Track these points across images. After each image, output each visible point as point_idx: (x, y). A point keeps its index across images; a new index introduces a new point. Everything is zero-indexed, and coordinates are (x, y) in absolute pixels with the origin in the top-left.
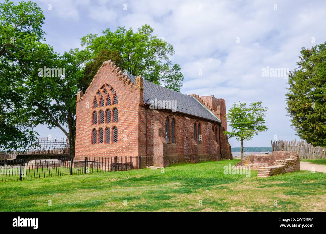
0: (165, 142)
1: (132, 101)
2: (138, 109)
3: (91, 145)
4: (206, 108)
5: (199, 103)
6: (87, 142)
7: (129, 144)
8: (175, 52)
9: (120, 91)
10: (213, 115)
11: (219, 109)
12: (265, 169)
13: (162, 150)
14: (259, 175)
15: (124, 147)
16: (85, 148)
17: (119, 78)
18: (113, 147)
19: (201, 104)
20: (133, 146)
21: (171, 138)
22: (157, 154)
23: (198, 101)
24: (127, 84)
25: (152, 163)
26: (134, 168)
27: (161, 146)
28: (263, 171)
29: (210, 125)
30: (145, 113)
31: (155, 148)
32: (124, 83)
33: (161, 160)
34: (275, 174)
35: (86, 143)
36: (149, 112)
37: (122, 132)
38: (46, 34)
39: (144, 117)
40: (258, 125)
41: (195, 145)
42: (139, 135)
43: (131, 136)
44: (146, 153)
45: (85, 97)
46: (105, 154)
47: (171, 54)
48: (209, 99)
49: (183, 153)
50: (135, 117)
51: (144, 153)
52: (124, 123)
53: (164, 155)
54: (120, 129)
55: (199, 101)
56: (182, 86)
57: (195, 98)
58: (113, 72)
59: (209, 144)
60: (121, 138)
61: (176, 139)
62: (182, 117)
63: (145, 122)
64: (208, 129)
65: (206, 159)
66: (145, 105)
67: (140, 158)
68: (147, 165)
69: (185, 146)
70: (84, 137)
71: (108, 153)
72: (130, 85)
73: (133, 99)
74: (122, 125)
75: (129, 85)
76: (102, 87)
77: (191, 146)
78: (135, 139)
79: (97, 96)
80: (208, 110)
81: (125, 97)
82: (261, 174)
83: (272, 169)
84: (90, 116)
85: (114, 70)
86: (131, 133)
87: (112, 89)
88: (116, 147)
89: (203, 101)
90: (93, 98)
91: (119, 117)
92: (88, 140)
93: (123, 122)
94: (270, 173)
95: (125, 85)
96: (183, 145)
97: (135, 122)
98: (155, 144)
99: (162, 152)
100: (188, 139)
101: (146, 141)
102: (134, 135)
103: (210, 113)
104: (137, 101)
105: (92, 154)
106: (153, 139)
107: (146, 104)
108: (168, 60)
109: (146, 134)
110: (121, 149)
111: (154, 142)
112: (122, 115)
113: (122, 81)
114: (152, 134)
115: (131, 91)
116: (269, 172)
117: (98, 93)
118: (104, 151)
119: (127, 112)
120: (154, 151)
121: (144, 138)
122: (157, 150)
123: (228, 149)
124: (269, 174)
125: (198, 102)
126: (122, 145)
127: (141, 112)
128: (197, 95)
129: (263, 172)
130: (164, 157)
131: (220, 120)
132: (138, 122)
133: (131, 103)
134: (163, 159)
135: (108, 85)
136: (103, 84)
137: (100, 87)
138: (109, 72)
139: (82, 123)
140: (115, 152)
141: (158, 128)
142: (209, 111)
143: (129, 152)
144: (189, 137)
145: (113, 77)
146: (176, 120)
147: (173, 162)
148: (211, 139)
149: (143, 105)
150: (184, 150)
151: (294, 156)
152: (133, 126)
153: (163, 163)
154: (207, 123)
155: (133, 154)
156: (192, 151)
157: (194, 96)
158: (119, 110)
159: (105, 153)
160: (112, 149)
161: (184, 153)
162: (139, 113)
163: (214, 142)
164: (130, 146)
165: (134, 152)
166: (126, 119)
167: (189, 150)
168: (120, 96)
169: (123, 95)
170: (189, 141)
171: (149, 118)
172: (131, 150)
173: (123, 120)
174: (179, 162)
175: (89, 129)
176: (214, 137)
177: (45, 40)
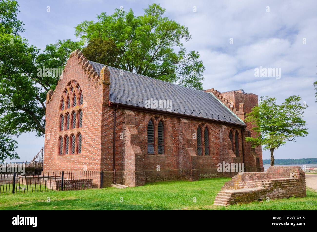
0: (140, 153)
1: (96, 99)
2: (101, 109)
3: (57, 156)
4: (226, 107)
5: (218, 100)
6: (54, 152)
7: (92, 156)
8: (191, 36)
9: (85, 88)
10: (235, 115)
11: (242, 107)
12: (225, 194)
13: (134, 163)
14: (215, 203)
15: (87, 159)
16: (51, 161)
17: (84, 71)
18: (77, 159)
19: (219, 101)
20: (95, 158)
21: (157, 147)
22: (128, 168)
23: (215, 97)
24: (91, 78)
25: (122, 180)
26: (94, 186)
27: (133, 157)
28: (222, 196)
29: (225, 129)
30: (112, 114)
31: (126, 160)
32: (89, 77)
33: (133, 176)
34: (242, 201)
35: (53, 154)
36: (119, 113)
37: (85, 140)
38: (24, 24)
39: (111, 120)
40: (294, 127)
41: (192, 157)
42: (102, 143)
43: (93, 145)
44: (114, 167)
45: (53, 98)
46: (70, 168)
47: (186, 39)
48: (231, 95)
49: (177, 167)
50: (98, 120)
51: (110, 167)
52: (88, 129)
53: (136, 170)
54: (84, 136)
55: (217, 97)
56: (202, 79)
57: (212, 94)
58: (79, 64)
59: (223, 155)
60: (84, 147)
61: (166, 148)
62: (176, 119)
63: (112, 126)
64: (221, 135)
65: (217, 175)
66: (110, 104)
67: (102, 174)
68: (114, 184)
69: (180, 157)
70: (52, 147)
71: (72, 166)
72: (95, 79)
73: (97, 97)
74: (86, 131)
75: (93, 79)
76: (69, 84)
77: (188, 158)
78: (98, 148)
79: (64, 94)
80: (228, 109)
81: (89, 95)
82: (218, 200)
83: (234, 194)
84: (58, 119)
85: (80, 61)
86: (94, 142)
87: (78, 86)
88: (79, 159)
89: (222, 97)
90: (60, 97)
91: (83, 120)
92: (55, 150)
93: (87, 127)
94: (230, 199)
95: (89, 80)
96: (178, 156)
97: (98, 127)
98: (126, 155)
99: (134, 166)
100: (184, 149)
101: (114, 151)
102: (97, 144)
103: (231, 113)
104: (100, 100)
105: (58, 168)
106: (124, 148)
107: (112, 103)
108: (181, 47)
109: (114, 143)
110: (84, 161)
111: (126, 152)
112: (86, 118)
113: (87, 74)
114: (124, 142)
115: (95, 87)
116: (229, 197)
117: (66, 91)
118: (68, 164)
119: (91, 114)
120: (126, 164)
121: (110, 147)
122: (128, 163)
123: (254, 162)
124: (228, 201)
125: (216, 99)
126: (85, 156)
127: (106, 114)
128: (215, 89)
129: (221, 198)
130: (135, 173)
131: (244, 123)
132: (101, 127)
133: (95, 102)
134: (134, 175)
135: (74, 81)
136: (69, 80)
137: (67, 84)
138: (76, 64)
139: (50, 130)
140: (78, 166)
141: (130, 134)
142: (230, 110)
143: (91, 166)
144: (185, 146)
145: (79, 70)
146: (165, 123)
147: (158, 179)
148: (225, 148)
149: (108, 104)
150: (179, 163)
151: (296, 173)
152: (96, 132)
153: (134, 181)
154: (221, 127)
155: (95, 168)
156: (188, 164)
157: (211, 92)
158: (83, 111)
159: (70, 166)
160: (76, 161)
161: (179, 168)
162: (103, 115)
163: (228, 152)
164: (93, 158)
165: (96, 166)
166: (90, 124)
167: (186, 163)
168: (85, 94)
169: (87, 93)
170: (185, 151)
171: (118, 121)
172: (93, 163)
173: (87, 124)
174: (169, 179)
175: (56, 136)
176: (229, 145)
177: (24, 31)
